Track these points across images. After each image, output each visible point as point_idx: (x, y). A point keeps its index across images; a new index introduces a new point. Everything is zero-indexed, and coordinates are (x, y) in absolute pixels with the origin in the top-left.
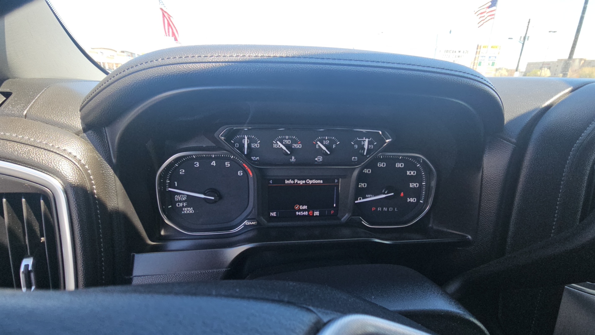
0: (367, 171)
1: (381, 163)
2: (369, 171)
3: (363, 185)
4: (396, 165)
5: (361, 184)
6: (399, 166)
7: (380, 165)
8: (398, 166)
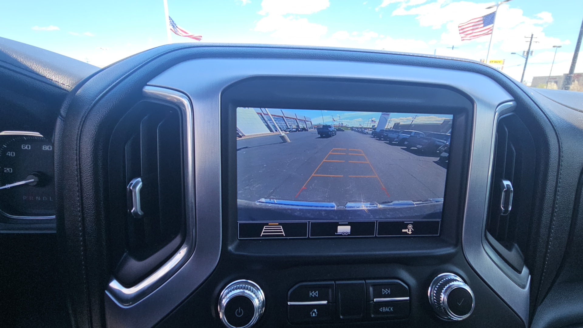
0: (10, 154)
1: (25, 145)
2: (13, 154)
3: (8, 169)
4: (43, 148)
5: (6, 169)
6: (46, 149)
7: (24, 148)
8: (44, 149)
